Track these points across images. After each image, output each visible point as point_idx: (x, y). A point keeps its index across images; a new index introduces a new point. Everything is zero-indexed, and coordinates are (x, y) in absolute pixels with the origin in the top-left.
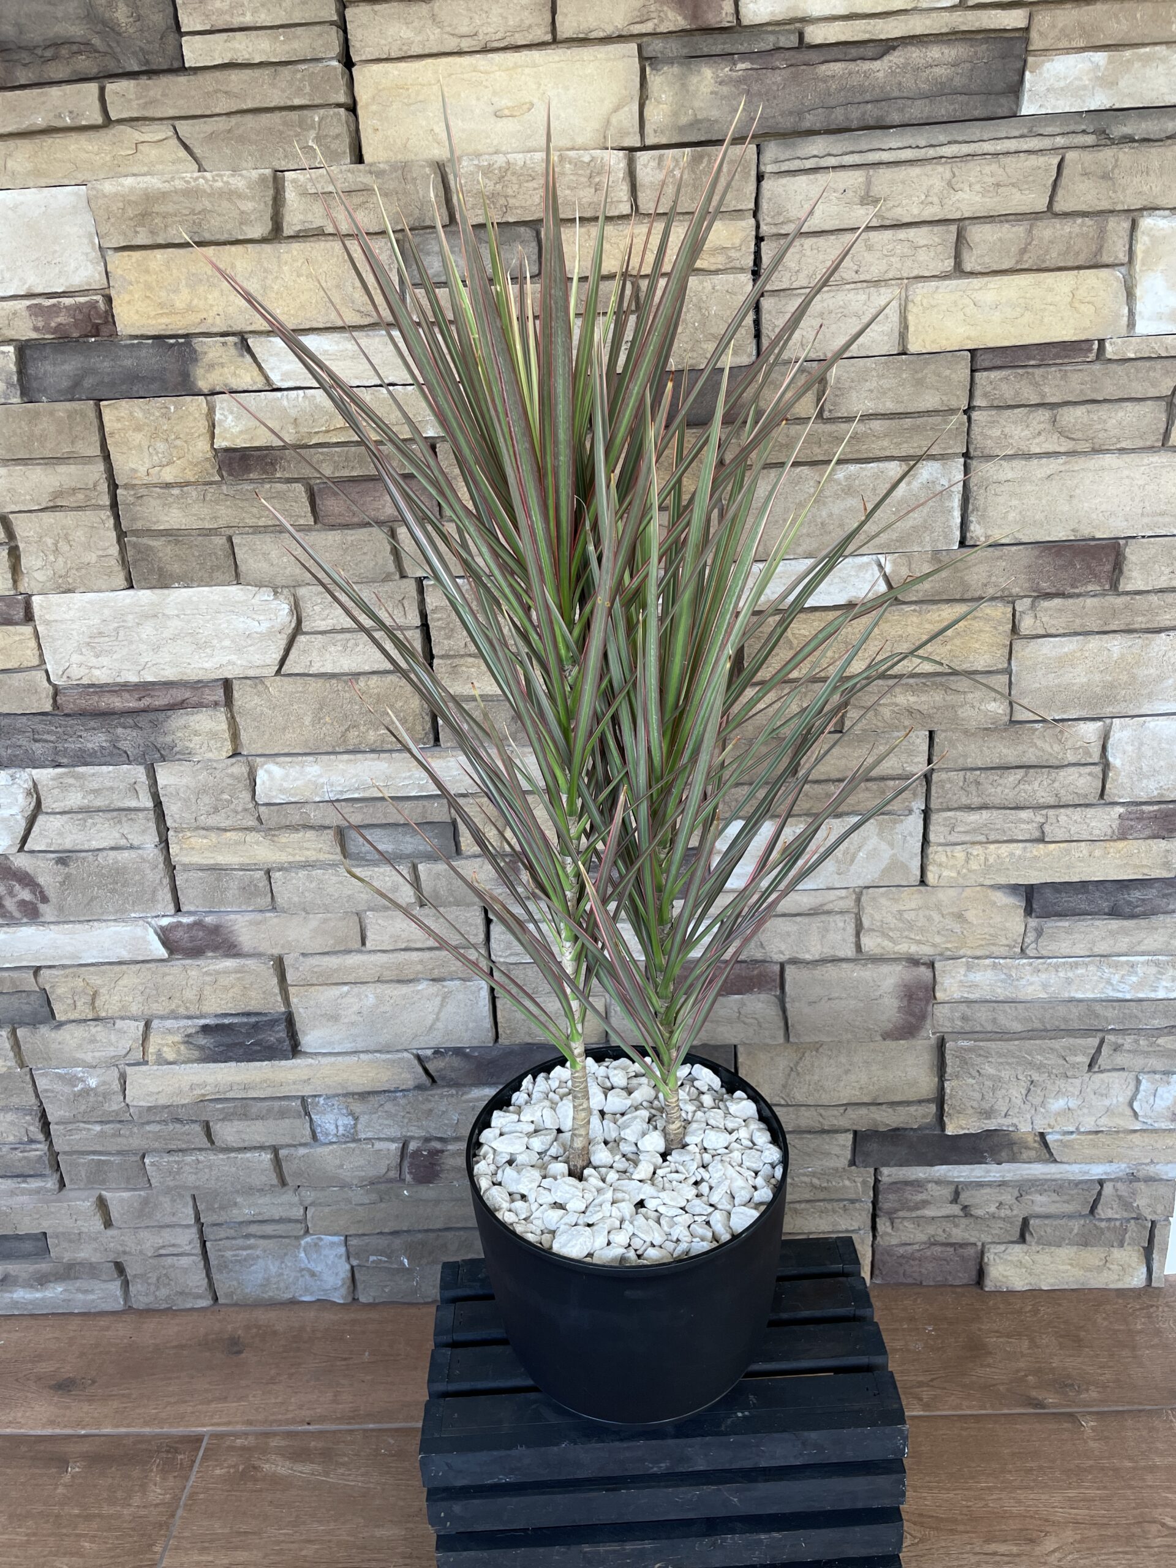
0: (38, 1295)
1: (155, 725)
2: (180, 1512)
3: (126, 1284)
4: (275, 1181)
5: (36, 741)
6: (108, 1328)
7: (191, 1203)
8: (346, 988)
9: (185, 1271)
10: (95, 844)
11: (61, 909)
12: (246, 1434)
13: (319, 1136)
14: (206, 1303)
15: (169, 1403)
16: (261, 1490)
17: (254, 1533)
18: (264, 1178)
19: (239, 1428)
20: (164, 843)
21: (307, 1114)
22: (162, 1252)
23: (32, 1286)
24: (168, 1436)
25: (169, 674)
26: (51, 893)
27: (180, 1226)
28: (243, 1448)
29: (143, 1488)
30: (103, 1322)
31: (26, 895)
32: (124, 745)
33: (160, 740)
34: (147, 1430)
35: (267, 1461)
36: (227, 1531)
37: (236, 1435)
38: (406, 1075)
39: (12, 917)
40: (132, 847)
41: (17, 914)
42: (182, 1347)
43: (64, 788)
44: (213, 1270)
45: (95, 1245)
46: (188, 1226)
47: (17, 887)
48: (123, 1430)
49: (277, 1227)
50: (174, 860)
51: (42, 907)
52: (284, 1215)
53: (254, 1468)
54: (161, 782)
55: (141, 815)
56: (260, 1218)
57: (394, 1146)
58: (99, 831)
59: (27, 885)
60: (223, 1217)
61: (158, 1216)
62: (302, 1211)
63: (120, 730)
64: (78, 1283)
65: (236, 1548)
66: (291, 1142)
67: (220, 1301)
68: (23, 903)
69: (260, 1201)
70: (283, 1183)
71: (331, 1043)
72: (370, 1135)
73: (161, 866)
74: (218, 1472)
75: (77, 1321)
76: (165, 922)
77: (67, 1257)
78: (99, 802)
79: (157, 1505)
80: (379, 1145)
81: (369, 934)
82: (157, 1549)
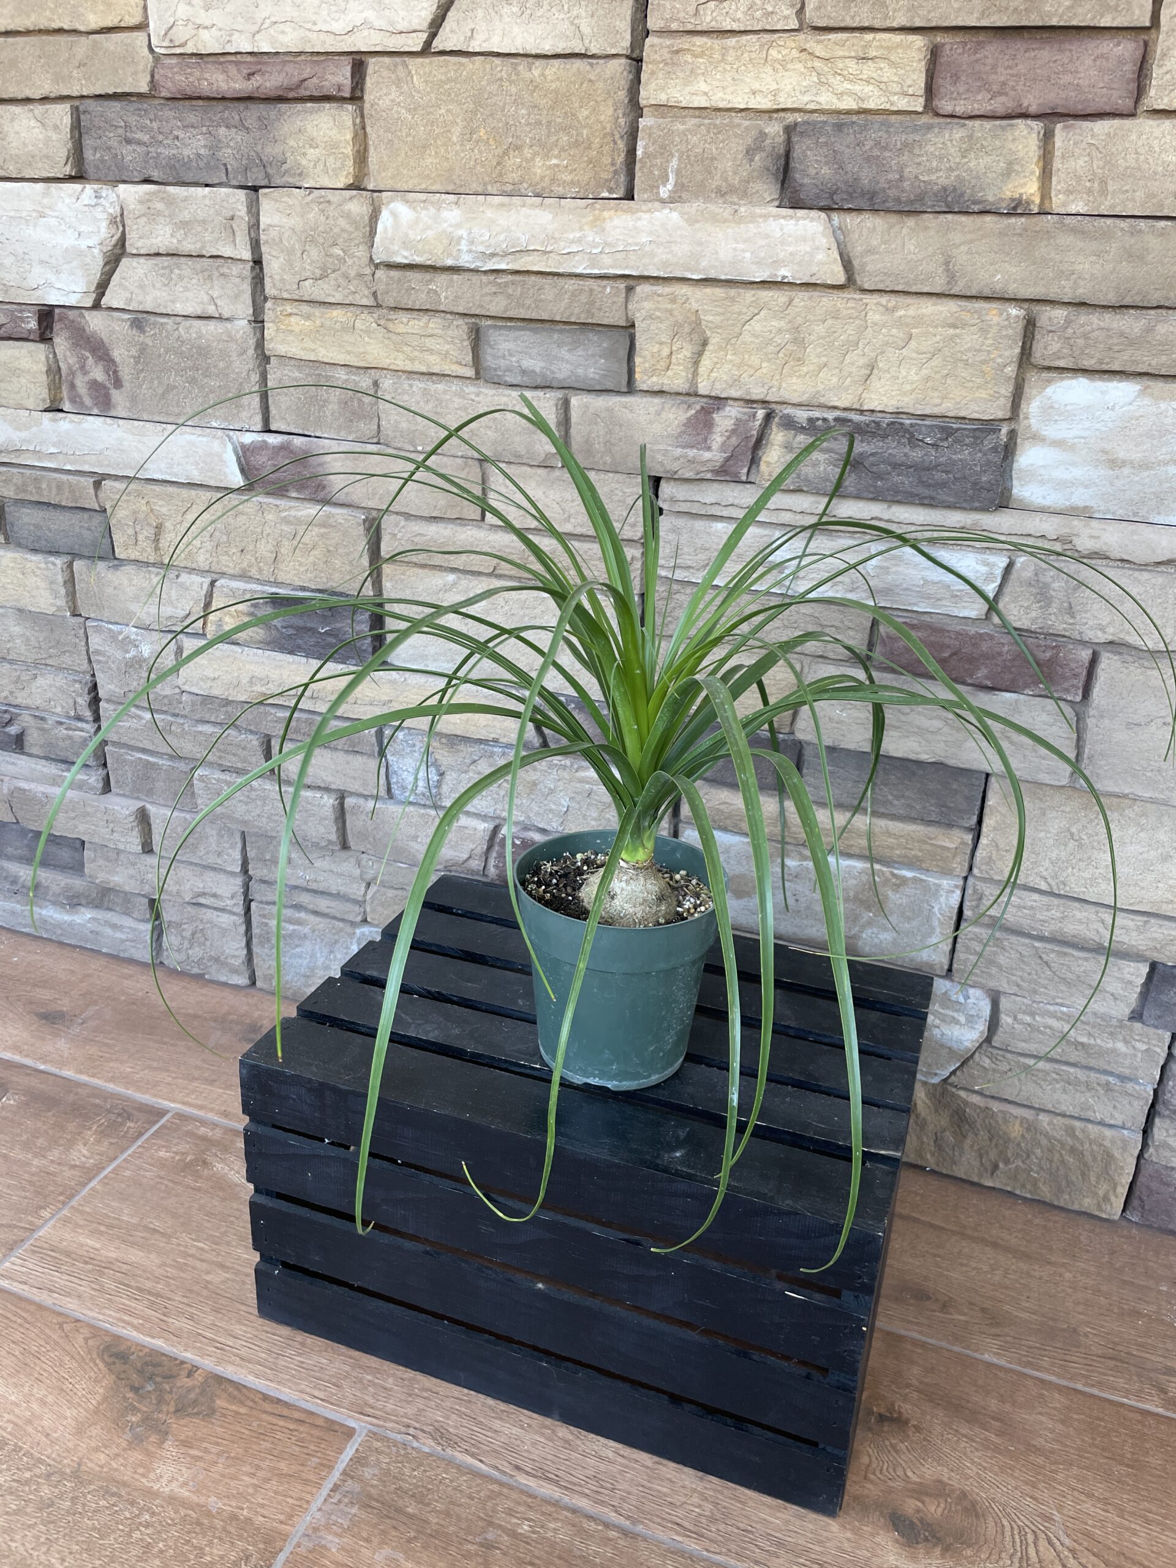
0: (67, 918)
1: (264, 125)
2: (94, 1183)
3: (158, 933)
4: (333, 837)
5: (128, 141)
6: (130, 977)
7: (239, 845)
8: (451, 577)
9: (224, 932)
10: (179, 308)
11: (134, 399)
12: (215, 1125)
13: (396, 791)
14: (242, 980)
15: (150, 1068)
16: (199, 1189)
17: (163, 1234)
18: (322, 830)
19: (211, 1116)
20: (258, 321)
21: (384, 755)
22: (202, 900)
23: (62, 905)
24: (127, 1099)
25: (288, 40)
26: (125, 373)
27: (225, 871)
28: (204, 1138)
29: (70, 1144)
30: (128, 970)
31: (98, 374)
32: (227, 154)
33: (269, 150)
34: (111, 1087)
35: (223, 1160)
36: (134, 1221)
37: (203, 1122)
39: (82, 404)
40: (220, 318)
41: (88, 401)
42: (195, 1017)
43: (151, 215)
44: (255, 941)
45: (131, 871)
46: (232, 874)
47: (91, 361)
48: (84, 1078)
49: (333, 904)
50: (269, 346)
51: (116, 395)
52: (343, 889)
53: (205, 1163)
54: (264, 220)
55: (235, 269)
56: (314, 886)
57: (483, 827)
58: (186, 289)
59: (101, 359)
60: (274, 875)
61: (202, 851)
62: (361, 890)
63: (222, 131)
64: (109, 916)
65: (133, 1244)
66: (361, 790)
67: (259, 984)
68: (94, 385)
69: (317, 863)
70: (345, 846)
71: (424, 657)
73: (251, 352)
74: (162, 1154)
75: (103, 961)
76: (248, 438)
77: (101, 877)
78: (189, 246)
79: (74, 1167)
80: (463, 820)
82: (45, 1214)
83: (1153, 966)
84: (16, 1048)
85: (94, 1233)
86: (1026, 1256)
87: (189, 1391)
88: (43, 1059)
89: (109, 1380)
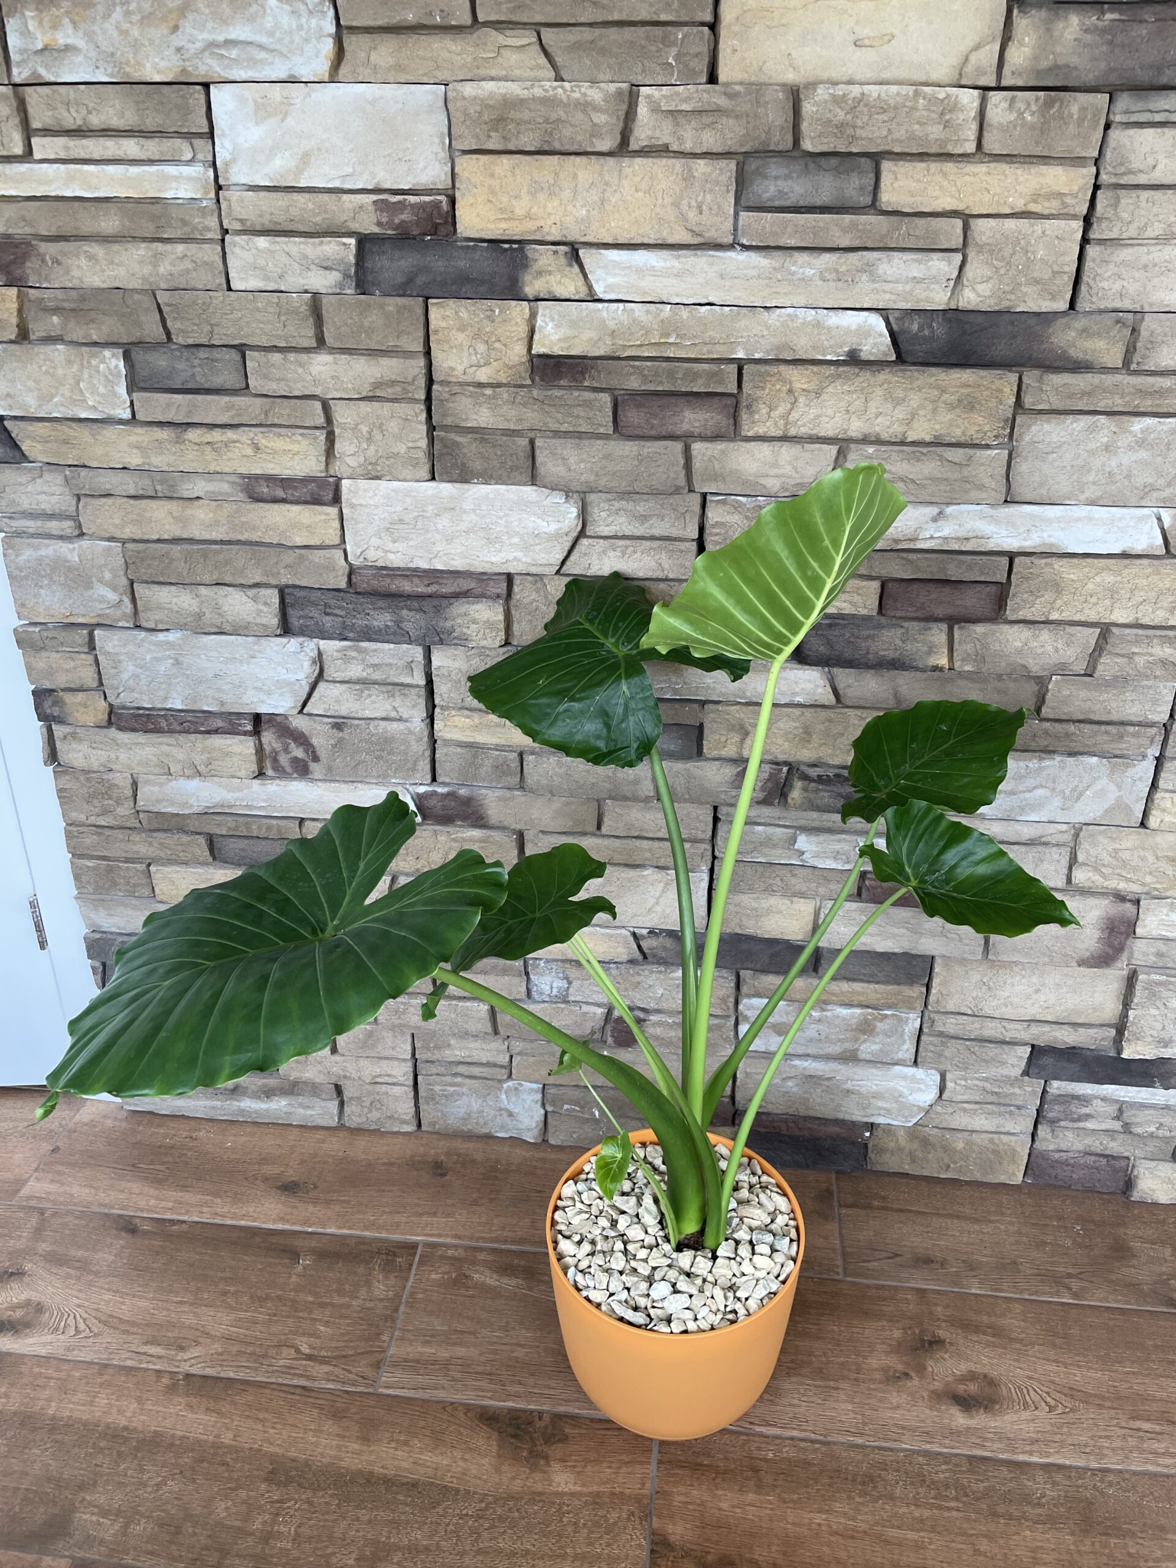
0: (264, 1106)
1: (438, 610)
2: (402, 1308)
3: (342, 1104)
4: (490, 1030)
5: (327, 614)
6: (323, 1141)
7: (410, 1040)
9: (397, 1098)
10: (367, 714)
11: (330, 769)
12: (456, 1246)
13: (535, 995)
14: (411, 1128)
15: (385, 1212)
16: (473, 1296)
17: (469, 1333)
18: (480, 1026)
19: (449, 1240)
20: (431, 718)
21: (527, 974)
22: (378, 1080)
23: (259, 1098)
24: (385, 1241)
25: (458, 564)
26: (322, 754)
27: (397, 1059)
28: (454, 1259)
29: (368, 1284)
30: (319, 1135)
31: (299, 753)
32: (407, 626)
33: (441, 624)
34: (367, 1233)
35: (477, 1272)
36: (446, 1328)
37: (447, 1246)
38: (621, 950)
39: (284, 772)
40: (400, 719)
41: (289, 769)
42: (391, 1164)
43: (347, 660)
44: (421, 1101)
45: (319, 1068)
46: (404, 1060)
47: (293, 745)
48: (346, 1232)
49: (484, 1070)
50: (437, 735)
51: (313, 766)
52: (491, 1059)
53: (466, 1277)
54: (436, 662)
55: (413, 691)
56: (469, 1060)
57: (600, 1011)
58: (373, 702)
59: (301, 744)
60: (437, 1056)
61: (380, 1048)
62: (507, 1059)
63: (405, 612)
64: (300, 1099)
65: (455, 1344)
67: (423, 1128)
68: (295, 760)
69: (472, 1045)
70: (496, 1032)
72: (578, 998)
73: (426, 739)
74: (434, 1276)
75: (296, 1131)
76: (422, 789)
77: (294, 1075)
78: (377, 676)
79: (381, 1300)
80: (585, 1008)
81: (606, 820)
82: (385, 1338)
83: (1033, 1046)
84: (282, 1219)
85: (426, 1343)
86: (977, 1221)
87: (546, 1427)
88: (306, 1223)
89: (495, 1435)
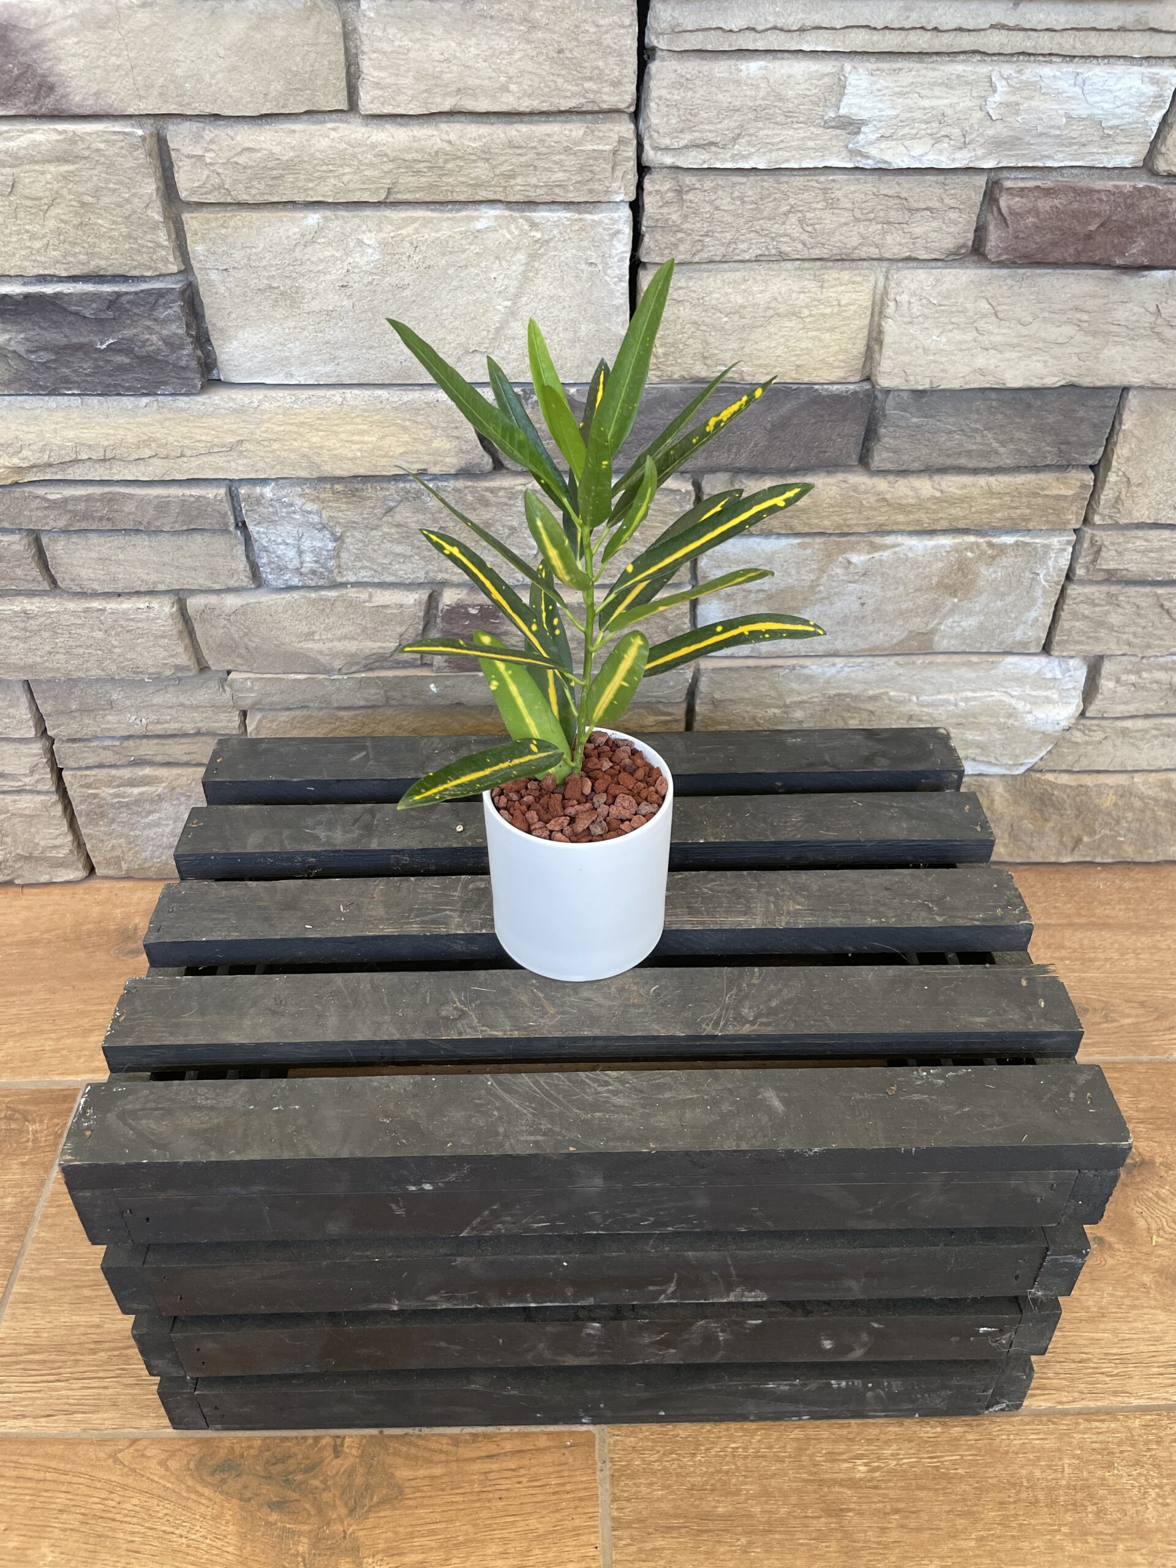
2: (35, 1231)
4: (183, 660)
7: (24, 699)
8: (313, 218)
9: (30, 818)
13: (268, 575)
14: (74, 873)
15: (11, 1035)
18: (161, 654)
21: (242, 526)
27: (10, 739)
38: (441, 443)
42: (34, 943)
44: (81, 820)
46: (24, 740)
49: (193, 745)
52: (204, 726)
56: (158, 729)
57: (413, 599)
60: (90, 726)
62: (236, 720)
66: (209, 584)
67: (99, 871)
69: (158, 700)
70: (201, 664)
71: (284, 362)
72: (364, 576)
80: (384, 597)
